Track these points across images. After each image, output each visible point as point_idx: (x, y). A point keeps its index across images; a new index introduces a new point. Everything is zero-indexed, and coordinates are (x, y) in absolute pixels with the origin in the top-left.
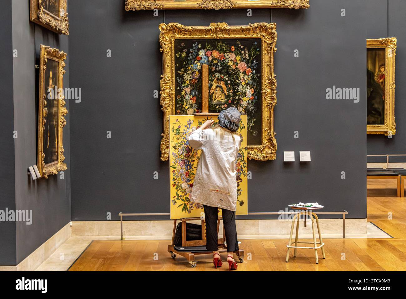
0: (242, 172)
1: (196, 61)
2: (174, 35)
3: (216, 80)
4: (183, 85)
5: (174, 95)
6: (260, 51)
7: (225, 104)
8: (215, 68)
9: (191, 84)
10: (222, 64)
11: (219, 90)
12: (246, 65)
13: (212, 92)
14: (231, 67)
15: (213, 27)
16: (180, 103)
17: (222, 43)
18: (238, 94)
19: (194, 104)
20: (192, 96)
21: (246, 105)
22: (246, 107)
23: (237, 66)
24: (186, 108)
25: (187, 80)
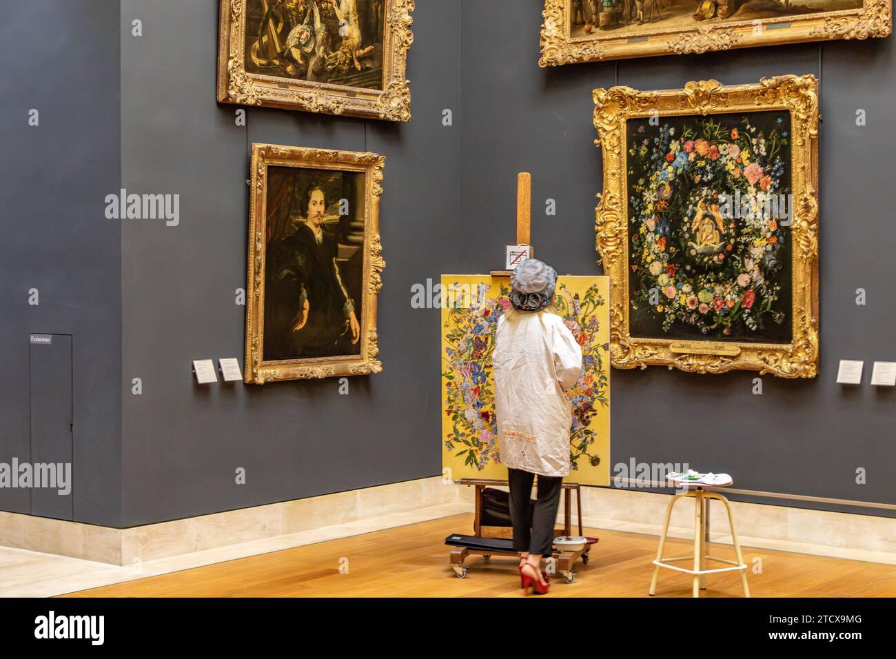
0: (595, 396)
1: (666, 164)
2: (623, 112)
3: (703, 202)
4: (642, 213)
5: (626, 233)
6: (789, 138)
7: (720, 253)
8: (700, 176)
9: (656, 212)
10: (713, 168)
11: (708, 224)
12: (760, 170)
13: (694, 228)
14: (730, 174)
15: (692, 91)
16: (637, 251)
17: (714, 124)
18: (745, 231)
19: (662, 252)
20: (658, 236)
21: (761, 256)
22: (762, 260)
23: (743, 171)
24: (649, 260)
25: (650, 202)
